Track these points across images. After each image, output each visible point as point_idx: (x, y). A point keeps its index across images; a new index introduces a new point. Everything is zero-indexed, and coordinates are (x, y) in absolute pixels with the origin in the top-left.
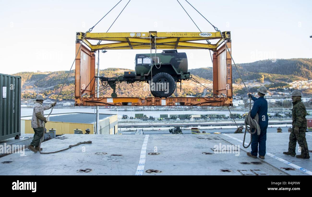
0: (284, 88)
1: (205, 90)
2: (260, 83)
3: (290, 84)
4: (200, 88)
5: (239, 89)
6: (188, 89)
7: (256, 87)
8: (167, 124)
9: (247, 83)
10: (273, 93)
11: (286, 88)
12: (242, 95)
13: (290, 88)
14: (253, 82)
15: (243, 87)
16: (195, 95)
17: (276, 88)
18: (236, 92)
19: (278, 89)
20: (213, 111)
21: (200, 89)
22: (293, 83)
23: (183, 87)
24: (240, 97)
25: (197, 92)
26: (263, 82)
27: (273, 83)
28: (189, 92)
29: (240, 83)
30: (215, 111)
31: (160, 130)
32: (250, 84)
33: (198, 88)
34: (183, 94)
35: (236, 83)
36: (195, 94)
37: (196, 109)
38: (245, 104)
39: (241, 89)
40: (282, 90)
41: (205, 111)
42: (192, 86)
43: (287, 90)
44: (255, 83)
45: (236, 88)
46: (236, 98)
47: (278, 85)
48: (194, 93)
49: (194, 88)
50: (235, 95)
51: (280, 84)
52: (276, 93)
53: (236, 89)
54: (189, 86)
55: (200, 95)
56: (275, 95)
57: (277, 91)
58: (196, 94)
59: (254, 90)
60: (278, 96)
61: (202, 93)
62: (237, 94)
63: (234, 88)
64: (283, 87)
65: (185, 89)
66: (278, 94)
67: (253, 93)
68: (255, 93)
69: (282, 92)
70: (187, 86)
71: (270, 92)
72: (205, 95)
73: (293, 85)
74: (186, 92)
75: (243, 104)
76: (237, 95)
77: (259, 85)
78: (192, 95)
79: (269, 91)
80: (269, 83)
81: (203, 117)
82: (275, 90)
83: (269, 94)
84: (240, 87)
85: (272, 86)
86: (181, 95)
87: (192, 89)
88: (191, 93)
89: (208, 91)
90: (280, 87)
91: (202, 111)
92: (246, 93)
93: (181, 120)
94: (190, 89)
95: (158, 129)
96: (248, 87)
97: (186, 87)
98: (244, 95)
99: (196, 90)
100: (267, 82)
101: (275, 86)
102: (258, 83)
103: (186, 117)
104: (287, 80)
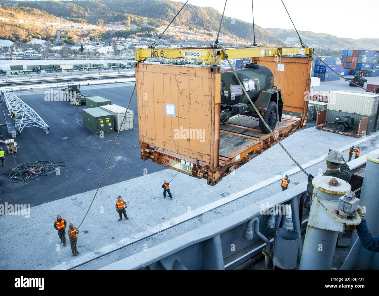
0: (152, 33)
1: (58, 31)
2: (126, 27)
3: (158, 29)
4: (51, 29)
5: (102, 32)
6: (34, 30)
7: (122, 31)
8: (33, 80)
9: (111, 25)
10: (141, 39)
11: (154, 34)
12: (107, 40)
13: (158, 33)
14: (118, 25)
15: (106, 30)
16: (45, 38)
17: (144, 33)
18: (99, 36)
19: (146, 34)
20: (77, 59)
21: (51, 31)
22: (161, 28)
23: (26, 26)
24: (104, 42)
25: (47, 34)
26: (129, 25)
27: (140, 26)
28: (36, 34)
29: (103, 25)
30: (79, 59)
31: (32, 88)
32: (115, 26)
33: (49, 29)
34: (27, 37)
35: (98, 24)
36: (45, 36)
37: (53, 57)
38: (115, 51)
39: (105, 33)
40: (150, 36)
41: (67, 59)
42: (39, 25)
43: (155, 36)
44: (120, 25)
45: (98, 31)
46: (100, 44)
47: (146, 30)
48: (43, 35)
49: (42, 29)
50: (98, 40)
51: (148, 28)
52: (144, 39)
53: (99, 33)
54: (34, 26)
55: (52, 38)
56: (143, 41)
57: (145, 37)
58: (47, 37)
59: (120, 34)
60: (146, 42)
61: (54, 36)
62: (100, 38)
63: (96, 31)
64: (150, 32)
65: (29, 30)
66: (146, 40)
67: (119, 38)
68: (121, 38)
69: (150, 37)
70: (31, 25)
71: (138, 37)
72: (59, 38)
73: (161, 30)
74: (31, 34)
75: (113, 50)
76: (100, 40)
77: (125, 28)
78: (40, 38)
79: (136, 37)
80: (136, 27)
81: (78, 68)
82: (143, 36)
83: (137, 40)
84: (103, 30)
85: (139, 31)
86: (25, 38)
87: (40, 30)
88: (39, 36)
89: (63, 33)
90: (147, 33)
91: (63, 59)
92: (111, 38)
93: (47, 73)
94: (37, 29)
95: (29, 88)
96: (113, 31)
97: (31, 27)
98: (108, 40)
99: (46, 31)
100: (133, 26)
101: (143, 30)
102: (124, 26)
103: (55, 69)
104: (154, 25)
